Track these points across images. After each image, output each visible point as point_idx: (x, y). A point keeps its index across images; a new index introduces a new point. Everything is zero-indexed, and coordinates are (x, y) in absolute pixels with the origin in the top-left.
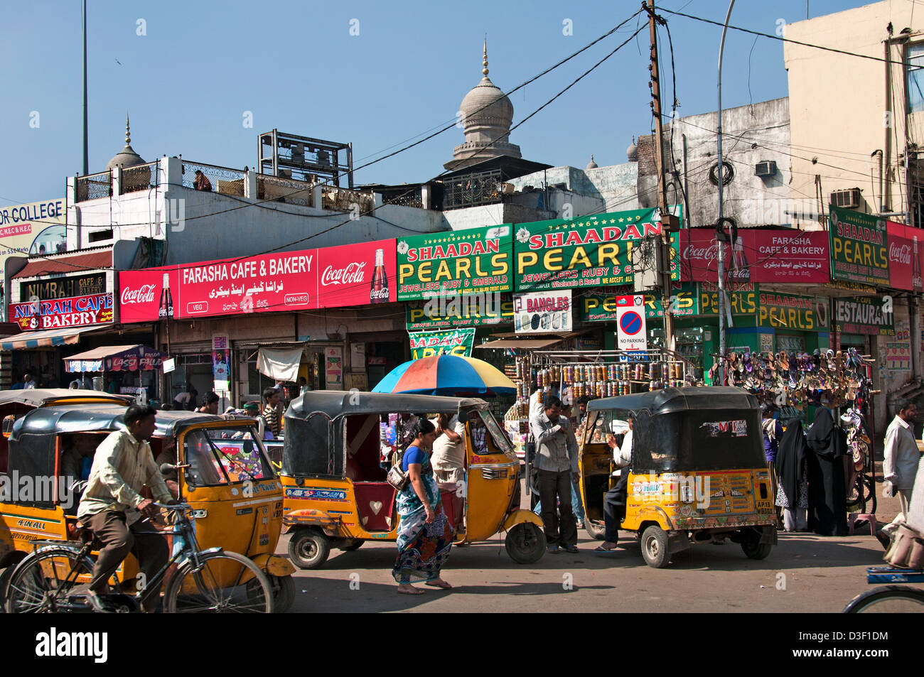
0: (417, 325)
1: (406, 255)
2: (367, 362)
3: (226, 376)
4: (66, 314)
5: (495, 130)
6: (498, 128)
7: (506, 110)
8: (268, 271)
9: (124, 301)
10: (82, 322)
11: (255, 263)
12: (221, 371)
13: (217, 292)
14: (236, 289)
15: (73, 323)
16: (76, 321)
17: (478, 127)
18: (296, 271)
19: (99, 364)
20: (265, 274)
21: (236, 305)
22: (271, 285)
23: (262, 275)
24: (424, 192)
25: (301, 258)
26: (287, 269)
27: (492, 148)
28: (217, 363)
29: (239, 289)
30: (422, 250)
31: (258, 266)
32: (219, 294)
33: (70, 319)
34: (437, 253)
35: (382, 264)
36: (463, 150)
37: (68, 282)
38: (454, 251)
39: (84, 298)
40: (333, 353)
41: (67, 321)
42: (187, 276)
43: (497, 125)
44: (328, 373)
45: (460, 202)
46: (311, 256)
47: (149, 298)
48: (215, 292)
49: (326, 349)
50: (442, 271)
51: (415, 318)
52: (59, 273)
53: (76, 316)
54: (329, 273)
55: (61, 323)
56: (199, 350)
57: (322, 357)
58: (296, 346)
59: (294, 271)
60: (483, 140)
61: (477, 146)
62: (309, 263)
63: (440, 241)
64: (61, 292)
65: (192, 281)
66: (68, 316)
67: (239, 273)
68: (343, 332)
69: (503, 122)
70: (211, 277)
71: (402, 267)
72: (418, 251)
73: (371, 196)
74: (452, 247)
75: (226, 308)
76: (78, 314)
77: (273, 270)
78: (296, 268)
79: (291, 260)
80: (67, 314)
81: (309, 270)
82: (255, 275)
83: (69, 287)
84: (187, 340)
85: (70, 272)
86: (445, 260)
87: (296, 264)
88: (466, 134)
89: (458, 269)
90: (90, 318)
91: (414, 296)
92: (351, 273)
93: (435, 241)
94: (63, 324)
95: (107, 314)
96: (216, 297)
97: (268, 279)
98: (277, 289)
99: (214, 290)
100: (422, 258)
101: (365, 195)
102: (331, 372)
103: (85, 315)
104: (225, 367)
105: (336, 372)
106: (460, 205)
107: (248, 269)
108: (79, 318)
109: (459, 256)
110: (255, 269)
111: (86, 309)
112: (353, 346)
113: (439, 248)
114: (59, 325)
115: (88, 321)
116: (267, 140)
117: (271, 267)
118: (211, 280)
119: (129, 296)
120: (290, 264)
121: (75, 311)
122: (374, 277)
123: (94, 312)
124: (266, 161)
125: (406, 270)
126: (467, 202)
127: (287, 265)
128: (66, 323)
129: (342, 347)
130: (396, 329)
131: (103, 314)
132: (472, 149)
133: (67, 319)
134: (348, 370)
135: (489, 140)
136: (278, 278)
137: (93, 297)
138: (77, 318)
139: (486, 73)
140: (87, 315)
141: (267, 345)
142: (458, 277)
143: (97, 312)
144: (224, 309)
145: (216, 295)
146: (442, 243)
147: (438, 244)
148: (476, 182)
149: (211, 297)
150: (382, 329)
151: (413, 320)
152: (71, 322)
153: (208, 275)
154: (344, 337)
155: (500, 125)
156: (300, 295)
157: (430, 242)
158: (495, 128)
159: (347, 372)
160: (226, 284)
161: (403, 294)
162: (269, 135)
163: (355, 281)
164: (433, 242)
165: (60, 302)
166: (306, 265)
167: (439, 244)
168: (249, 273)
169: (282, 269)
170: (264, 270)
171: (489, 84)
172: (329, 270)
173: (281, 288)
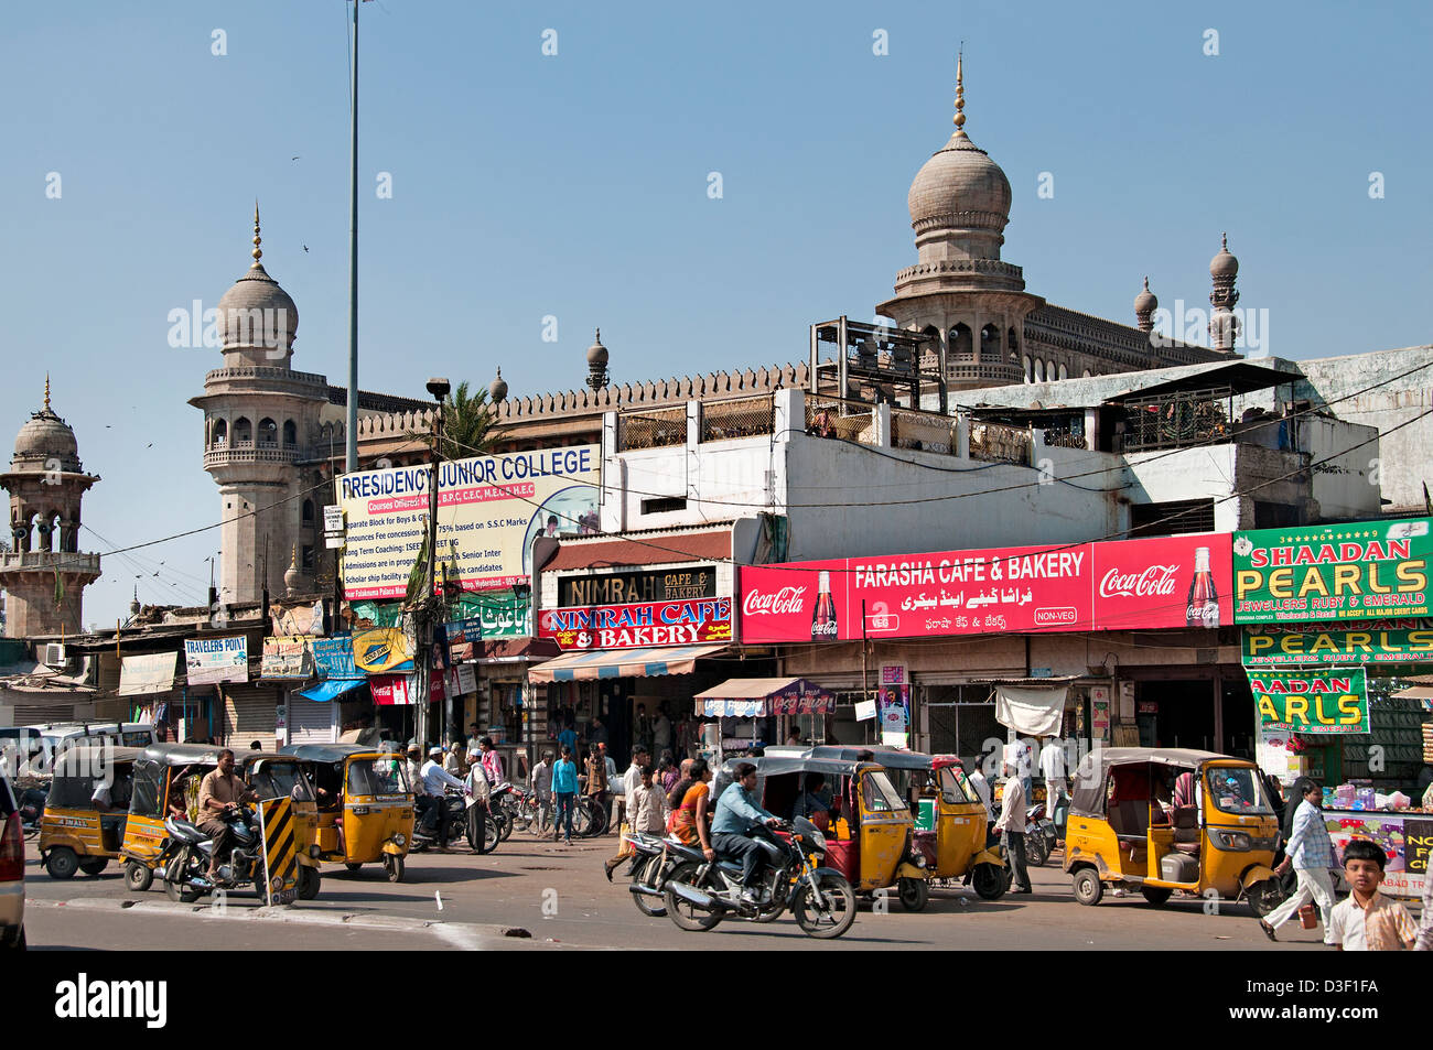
0: (1261, 659)
1: (1248, 558)
2: (1137, 707)
3: (903, 725)
4: (643, 628)
5: (977, 237)
6: (983, 232)
7: (998, 196)
8: (1005, 573)
9: (749, 610)
10: (672, 640)
11: (982, 560)
12: (894, 717)
13: (915, 602)
14: (948, 598)
15: (656, 640)
16: (660, 639)
17: (944, 232)
18: (1056, 575)
19: (759, 706)
20: (1000, 576)
21: (950, 622)
22: (1011, 594)
23: (995, 578)
24: (1090, 422)
25: (1063, 555)
26: (1039, 570)
27: (972, 273)
28: (888, 706)
29: (954, 598)
30: (1276, 551)
31: (988, 564)
32: (918, 604)
33: (650, 635)
34: (1301, 557)
35: (1207, 569)
36: (914, 279)
37: (645, 579)
38: (1331, 555)
39: (677, 603)
40: (1099, 695)
41: (645, 638)
42: (862, 576)
43: (981, 227)
44: (1095, 726)
45: (1155, 440)
46: (1082, 554)
47: (795, 606)
48: (911, 601)
49: (1093, 689)
50: (1311, 582)
51: (1257, 650)
52: (630, 565)
53: (660, 631)
54: (1113, 579)
55: (633, 642)
56: (851, 685)
57: (1087, 701)
58: (1059, 685)
59: (1051, 575)
60: (954, 258)
61: (943, 269)
62: (1078, 563)
63: (1307, 539)
64: (631, 594)
65: (870, 584)
66: (647, 630)
67: (955, 575)
68: (1111, 665)
69: (992, 220)
70: (905, 579)
71: (1241, 575)
72: (1269, 554)
73: (1028, 434)
74: (1326, 548)
75: (930, 626)
76: (664, 628)
77: (1014, 572)
78: (1054, 570)
79: (1046, 558)
80: (645, 627)
81: (1078, 574)
82: (982, 578)
83: (645, 585)
84: (834, 670)
85: (650, 564)
86: (1316, 566)
87: (1055, 565)
88: (919, 245)
89: (1339, 581)
90: (687, 634)
91: (1263, 617)
92: (1151, 581)
93: (1298, 539)
94: (637, 642)
95: (716, 628)
96: (914, 609)
97: (1005, 585)
98: (1021, 600)
99: (909, 598)
100: (1276, 562)
101: (1020, 433)
102: (1099, 724)
103: (677, 630)
104: (901, 712)
105: (1102, 724)
106: (1155, 444)
107: (970, 570)
108: (667, 634)
109: (1339, 561)
110: (982, 569)
111: (679, 620)
112: (1122, 684)
113: (1306, 550)
114: (629, 642)
115: (682, 639)
116: (828, 333)
117: (1011, 567)
118: (905, 583)
119: (757, 603)
120: (1045, 564)
121: (658, 623)
122: (1192, 589)
123: (695, 626)
124: (826, 368)
125: (1249, 580)
126: (1168, 439)
127: (1039, 565)
128: (642, 640)
129: (1109, 686)
130: (1201, 663)
131: (711, 628)
132: (933, 274)
133: (645, 634)
134: (1116, 721)
135: (966, 257)
136: (1023, 584)
137: (693, 603)
138: (662, 634)
139: (960, 122)
140: (682, 630)
141: (1010, 683)
142: (1338, 591)
143: (699, 626)
144: (929, 627)
145: (913, 605)
146: (1311, 542)
147: (1303, 542)
148: (1185, 406)
149: (904, 608)
150: (1178, 662)
151: (1253, 652)
152: (651, 640)
153: (900, 576)
154: (1112, 672)
155: (987, 227)
156: (1060, 611)
157: (1290, 540)
158: (977, 232)
159: (1116, 725)
160: (932, 590)
161: (1244, 613)
162: (832, 325)
163: (1158, 593)
164: (1294, 540)
165: (632, 608)
166: (1072, 567)
167: (1305, 543)
168: (971, 575)
169: (1029, 571)
170: (999, 572)
171: (966, 145)
172: (1113, 574)
173: (1028, 598)
